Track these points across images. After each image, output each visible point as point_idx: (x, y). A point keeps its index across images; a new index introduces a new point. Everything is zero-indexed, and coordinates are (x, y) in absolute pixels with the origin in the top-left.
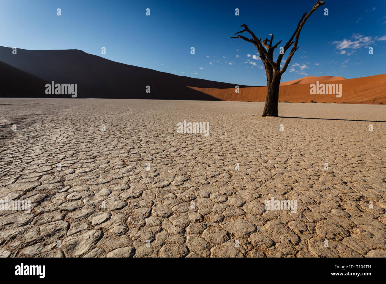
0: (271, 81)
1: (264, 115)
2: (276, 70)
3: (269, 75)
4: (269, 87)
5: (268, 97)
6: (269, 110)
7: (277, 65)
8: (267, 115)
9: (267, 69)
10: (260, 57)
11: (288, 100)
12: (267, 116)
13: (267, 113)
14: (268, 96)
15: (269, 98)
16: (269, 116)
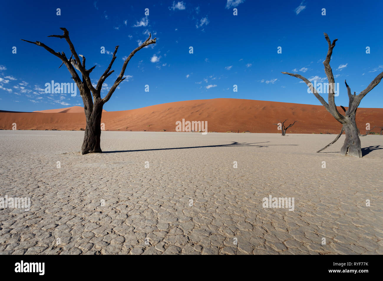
0: (91, 110)
1: (85, 152)
2: (97, 98)
3: (87, 102)
4: (89, 117)
5: (88, 130)
6: (91, 145)
7: (98, 93)
8: (89, 151)
9: (85, 95)
10: (73, 78)
11: (56, 128)
12: (89, 153)
13: (89, 150)
14: (88, 128)
15: (91, 130)
16: (92, 153)
